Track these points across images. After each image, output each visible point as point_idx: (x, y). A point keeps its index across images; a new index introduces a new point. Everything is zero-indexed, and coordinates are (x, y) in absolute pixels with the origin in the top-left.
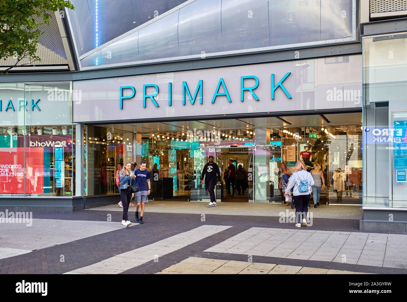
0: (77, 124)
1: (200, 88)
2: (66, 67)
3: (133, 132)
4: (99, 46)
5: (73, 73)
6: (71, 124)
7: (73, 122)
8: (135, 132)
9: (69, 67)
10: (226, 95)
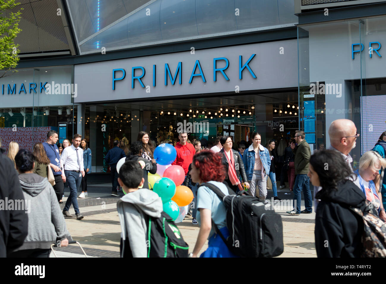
0: (79, 104)
1: (180, 70)
2: (68, 53)
3: (140, 110)
4: (100, 30)
5: (74, 57)
6: (72, 104)
7: (74, 103)
8: (141, 110)
9: (71, 53)
10: (200, 76)
